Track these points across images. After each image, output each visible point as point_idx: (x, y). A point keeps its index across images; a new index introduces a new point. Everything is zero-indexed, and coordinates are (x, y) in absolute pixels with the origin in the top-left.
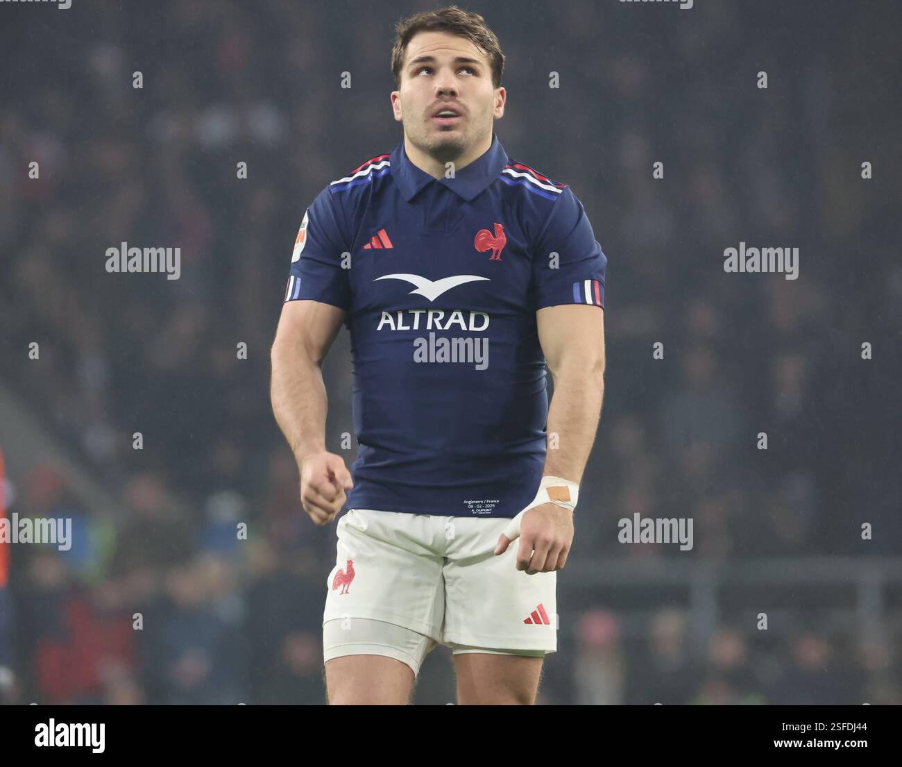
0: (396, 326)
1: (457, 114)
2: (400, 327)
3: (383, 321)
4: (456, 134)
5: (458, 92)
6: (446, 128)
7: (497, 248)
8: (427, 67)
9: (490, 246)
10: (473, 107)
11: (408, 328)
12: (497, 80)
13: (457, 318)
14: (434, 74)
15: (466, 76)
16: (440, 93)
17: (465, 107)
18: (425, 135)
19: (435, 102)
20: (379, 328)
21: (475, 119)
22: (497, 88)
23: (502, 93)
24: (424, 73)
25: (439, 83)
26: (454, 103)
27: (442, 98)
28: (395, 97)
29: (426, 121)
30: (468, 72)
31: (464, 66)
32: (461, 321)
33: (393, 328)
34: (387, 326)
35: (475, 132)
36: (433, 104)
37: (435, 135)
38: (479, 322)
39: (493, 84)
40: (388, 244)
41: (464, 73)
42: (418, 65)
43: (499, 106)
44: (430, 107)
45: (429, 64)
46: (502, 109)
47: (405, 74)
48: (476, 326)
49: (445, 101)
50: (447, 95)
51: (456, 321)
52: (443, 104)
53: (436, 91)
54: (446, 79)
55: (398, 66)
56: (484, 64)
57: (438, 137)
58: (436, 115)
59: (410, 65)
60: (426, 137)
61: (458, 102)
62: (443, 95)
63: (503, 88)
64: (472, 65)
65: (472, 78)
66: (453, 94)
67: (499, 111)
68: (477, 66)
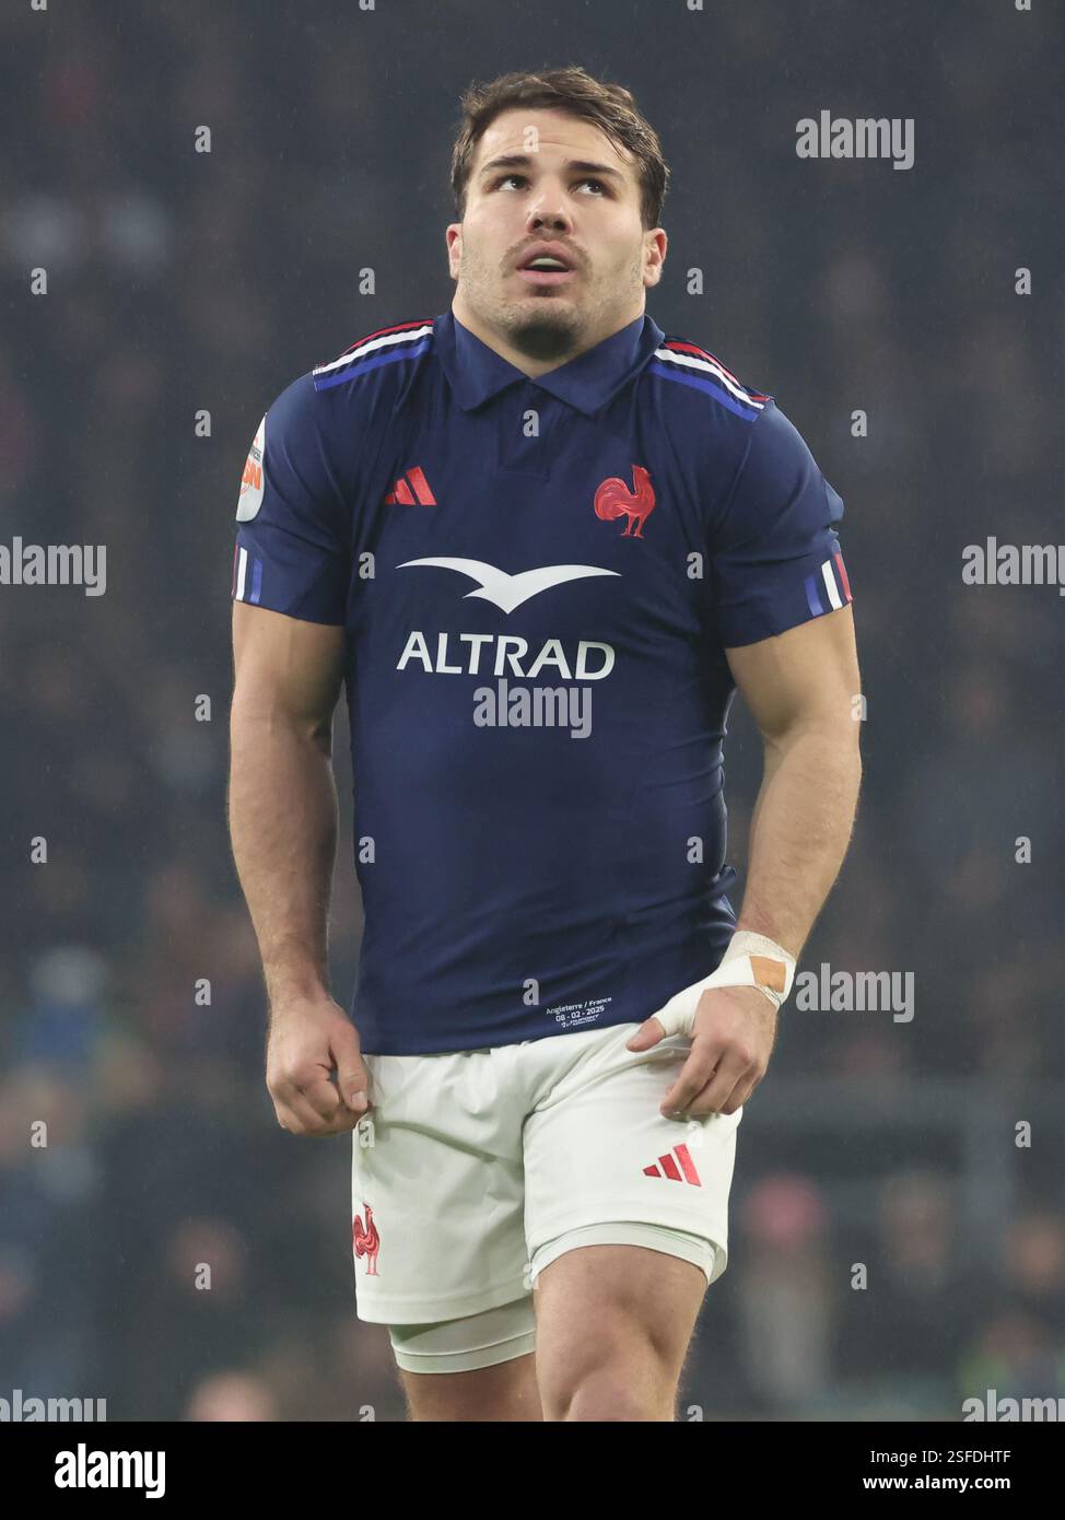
0: (434, 664)
1: (565, 266)
2: (442, 668)
3: (408, 653)
4: (561, 304)
5: (571, 223)
6: (543, 291)
7: (636, 515)
8: (517, 174)
9: (624, 509)
10: (598, 254)
11: (458, 670)
12: (652, 214)
13: (552, 654)
14: (528, 189)
15: (587, 196)
16: (537, 224)
17: (581, 252)
18: (502, 303)
19: (526, 240)
20: (401, 665)
21: (600, 278)
22: (651, 229)
23: (659, 239)
24: (508, 186)
25: (535, 206)
26: (562, 245)
27: (539, 234)
28: (454, 235)
29: (505, 276)
30: (593, 190)
31: (585, 177)
32: (560, 661)
33: (428, 668)
34: (415, 663)
35: (599, 303)
36: (519, 243)
37: (519, 303)
38: (595, 661)
39: (642, 219)
40: (426, 497)
41: (586, 190)
42: (498, 171)
43: (652, 262)
44: (514, 250)
45: (521, 170)
46: (657, 270)
47: (474, 189)
48: (589, 669)
49: (545, 239)
50: (548, 227)
51: (551, 661)
52: (539, 245)
53: (530, 219)
54: (549, 197)
55: (463, 174)
56: (626, 179)
57: (526, 307)
58: (526, 265)
59: (484, 170)
60: (504, 306)
61: (569, 243)
62: (541, 228)
63: (662, 231)
64: (602, 177)
65: (600, 201)
66: (560, 226)
67: (651, 273)
68: (613, 181)
